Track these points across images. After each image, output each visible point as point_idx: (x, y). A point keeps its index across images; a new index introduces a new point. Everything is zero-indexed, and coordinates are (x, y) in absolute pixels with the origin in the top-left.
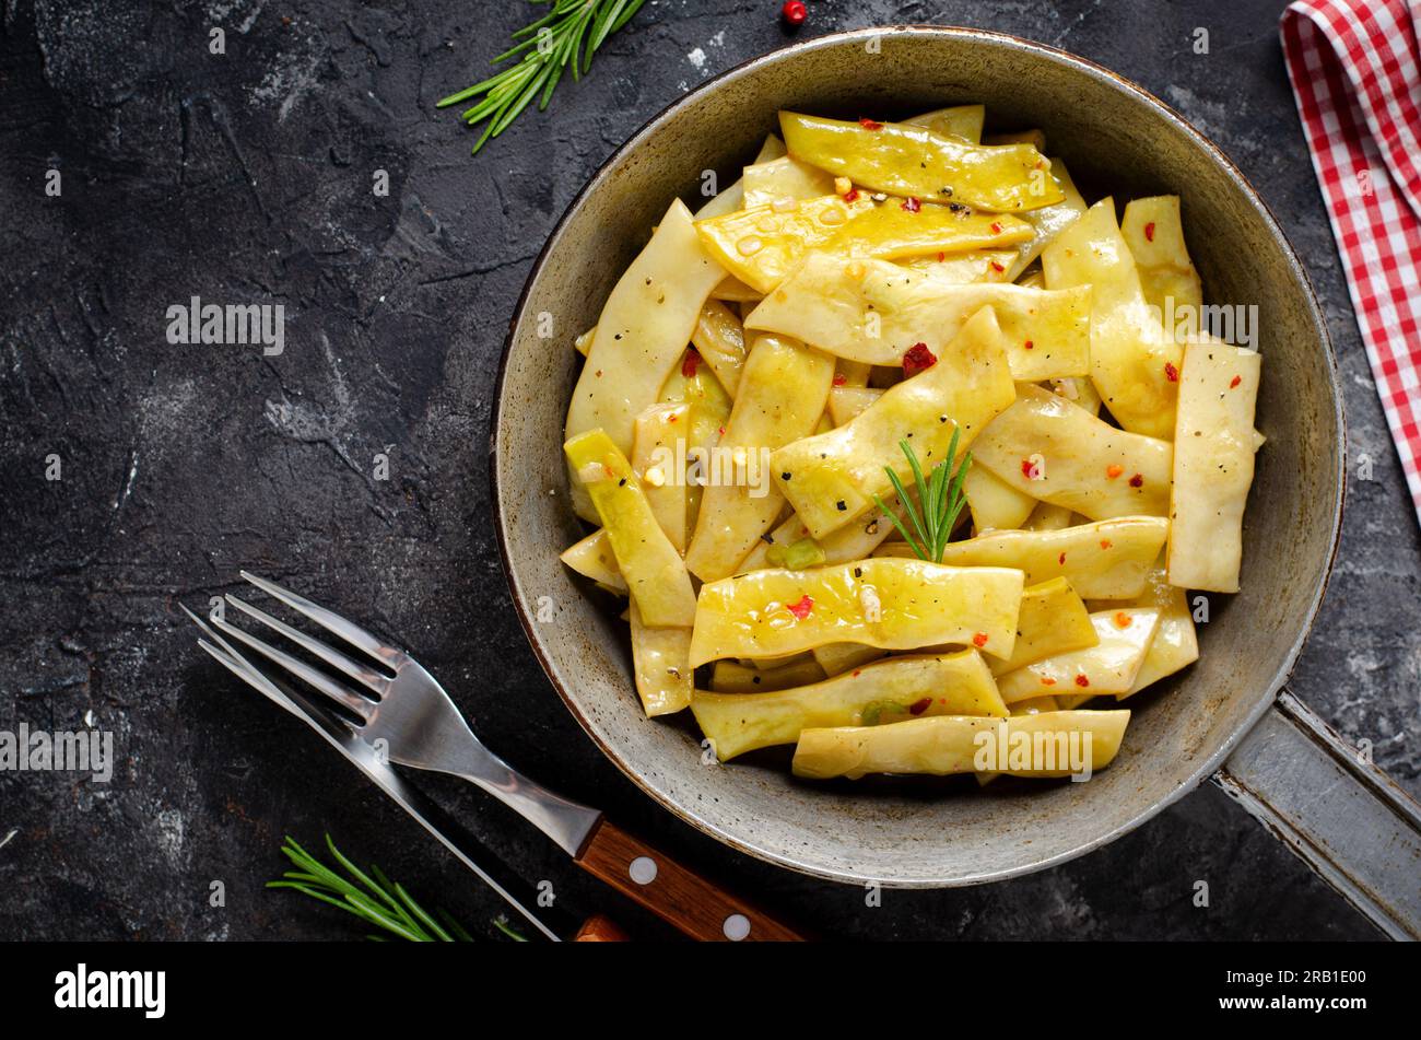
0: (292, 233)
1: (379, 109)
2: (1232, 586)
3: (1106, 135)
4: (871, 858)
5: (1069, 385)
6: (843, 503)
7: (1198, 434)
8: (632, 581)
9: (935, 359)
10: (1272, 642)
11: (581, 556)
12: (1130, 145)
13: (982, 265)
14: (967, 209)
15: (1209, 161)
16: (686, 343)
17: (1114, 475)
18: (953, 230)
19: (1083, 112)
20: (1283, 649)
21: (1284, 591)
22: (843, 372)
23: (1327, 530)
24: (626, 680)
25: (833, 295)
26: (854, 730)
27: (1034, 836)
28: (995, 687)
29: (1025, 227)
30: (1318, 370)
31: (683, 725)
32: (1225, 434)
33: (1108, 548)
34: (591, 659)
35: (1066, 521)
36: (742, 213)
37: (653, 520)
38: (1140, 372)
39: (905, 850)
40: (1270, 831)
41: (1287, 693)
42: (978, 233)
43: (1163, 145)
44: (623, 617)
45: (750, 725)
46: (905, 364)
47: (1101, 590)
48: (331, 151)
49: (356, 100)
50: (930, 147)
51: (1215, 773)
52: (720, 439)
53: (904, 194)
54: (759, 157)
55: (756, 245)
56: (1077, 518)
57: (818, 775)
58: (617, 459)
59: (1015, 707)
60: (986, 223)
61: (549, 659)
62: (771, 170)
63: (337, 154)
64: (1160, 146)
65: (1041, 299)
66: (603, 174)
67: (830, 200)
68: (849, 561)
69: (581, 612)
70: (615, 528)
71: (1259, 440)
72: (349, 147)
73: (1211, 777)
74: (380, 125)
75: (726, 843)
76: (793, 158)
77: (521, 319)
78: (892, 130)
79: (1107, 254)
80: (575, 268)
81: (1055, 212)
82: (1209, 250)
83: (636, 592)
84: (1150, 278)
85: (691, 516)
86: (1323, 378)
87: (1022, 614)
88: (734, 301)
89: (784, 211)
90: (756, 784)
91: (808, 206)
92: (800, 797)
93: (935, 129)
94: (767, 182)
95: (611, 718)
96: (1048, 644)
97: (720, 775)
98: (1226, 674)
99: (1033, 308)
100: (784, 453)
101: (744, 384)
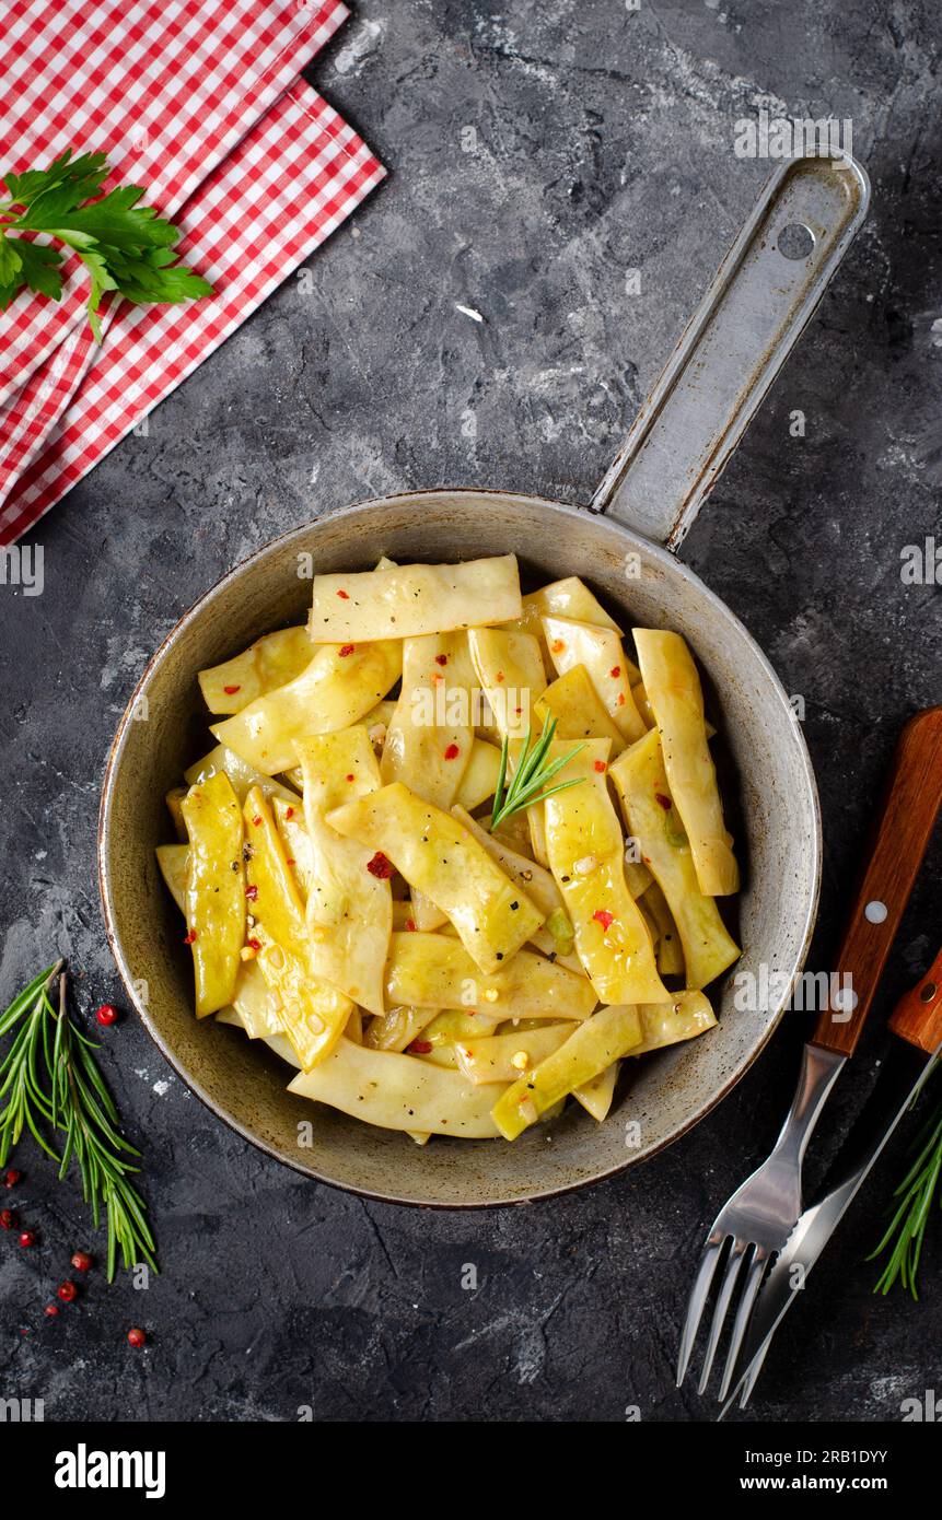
0: (377, 1392)
1: (259, 1342)
2: (511, 560)
3: (160, 745)
4: (797, 819)
5: (375, 732)
6: (511, 906)
7: (393, 620)
8: (610, 1060)
9: (378, 854)
10: (552, 525)
11: (597, 1105)
12: (165, 723)
13: (291, 827)
14: (245, 846)
15: (167, 660)
16: (404, 1057)
17: (438, 678)
18: (267, 858)
19: (147, 768)
20: (557, 516)
21: (508, 521)
22: (403, 925)
23: (452, 499)
24: (691, 1047)
25: (343, 949)
26: (694, 853)
27: (752, 687)
28: (635, 744)
29: (252, 797)
30: (321, 533)
31: (718, 992)
32: (388, 596)
33: (502, 673)
34: (680, 1081)
36: (290, 1035)
37: (558, 1053)
38: (351, 676)
39: (784, 792)
40: (708, 495)
41: (592, 504)
42: (265, 836)
44: (638, 1058)
45: (707, 937)
46: (386, 877)
47: (536, 671)
48: (302, 1374)
49: (255, 1361)
50: (200, 887)
51: (670, 551)
52: (479, 1014)
53: (243, 902)
54: (235, 1024)
55: (314, 1019)
57: (736, 871)
58: (512, 1094)
59: (649, 723)
60: (253, 829)
61: (689, 1120)
62: (247, 1015)
63: (304, 1368)
64: (161, 701)
65: (311, 777)
66: (283, 1158)
67: (263, 962)
68: (557, 887)
69: (642, 1095)
70: (569, 1084)
71: (385, 563)
72: (296, 1360)
73: (674, 554)
74: (273, 1338)
75: (809, 944)
76: (234, 999)
77: (417, 1202)
78: (192, 922)
79: (259, 723)
80: (362, 1161)
81: (231, 771)
82: (237, 637)
83: (618, 1055)
84: (269, 681)
85: (546, 1022)
86: (327, 528)
87: (572, 736)
88: (363, 1026)
89: (279, 999)
90: (753, 922)
91: (271, 979)
92: (758, 881)
93: (185, 887)
94: (258, 1017)
95: (726, 1057)
96: (592, 706)
97: (752, 954)
98: (585, 554)
99: (319, 783)
100: (480, 961)
101: (430, 1004)
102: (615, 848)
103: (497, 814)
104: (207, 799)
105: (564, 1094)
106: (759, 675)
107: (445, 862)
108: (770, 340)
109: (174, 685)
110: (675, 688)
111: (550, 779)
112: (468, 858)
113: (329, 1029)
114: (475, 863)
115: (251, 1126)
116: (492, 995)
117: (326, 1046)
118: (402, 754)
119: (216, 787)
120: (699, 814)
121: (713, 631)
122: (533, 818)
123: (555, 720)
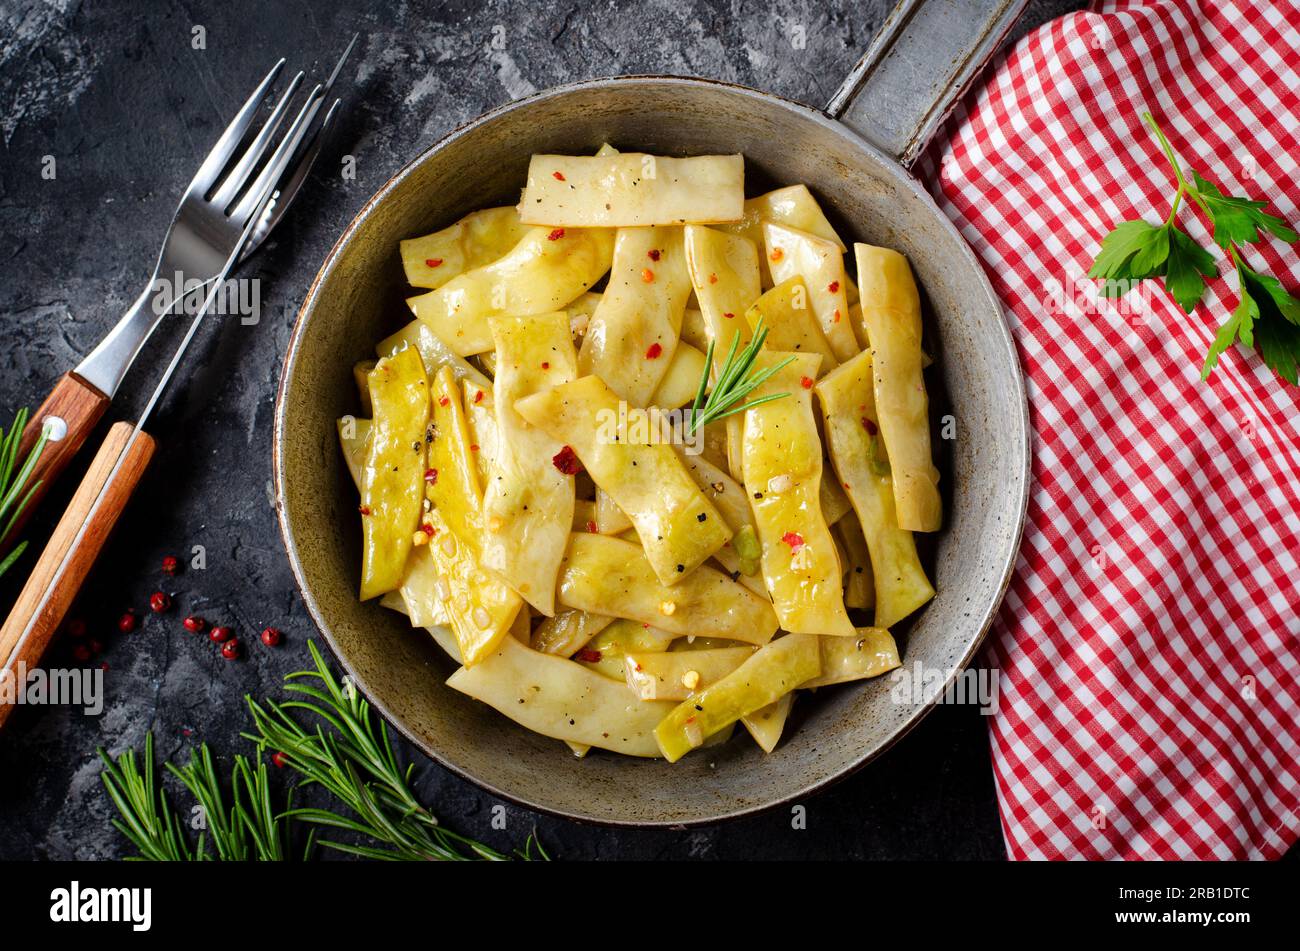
2: (738, 161)
3: (353, 312)
4: (1007, 461)
5: (577, 323)
6: (699, 517)
7: (608, 207)
8: (783, 689)
9: (566, 448)
10: (785, 125)
11: (766, 736)
12: (360, 290)
13: (479, 412)
14: (430, 427)
15: (368, 222)
16: (572, 664)
17: (651, 277)
18: (450, 440)
19: (336, 334)
20: (790, 117)
21: (738, 118)
22: (583, 524)
23: (682, 87)
24: (870, 686)
25: (519, 543)
26: (895, 482)
27: (974, 318)
28: (844, 365)
29: (441, 376)
30: (543, 109)
31: (905, 633)
32: (606, 183)
33: (717, 276)
34: (855, 719)
35: (694, 315)
36: (454, 626)
37: (729, 677)
38: (558, 261)
39: (996, 430)
40: (950, 112)
41: (827, 108)
42: (451, 418)
43: (357, 263)
44: (816, 691)
45: (901, 572)
46: (572, 473)
47: (752, 277)
50: (378, 465)
51: (903, 166)
52: (652, 627)
53: (422, 484)
54: (400, 610)
55: (480, 611)
56: (692, 304)
57: (939, 508)
58: (678, 714)
59: (862, 344)
60: (440, 411)
61: (860, 760)
62: (412, 602)
64: (359, 266)
65: (507, 362)
66: (433, 754)
67: (435, 548)
68: (749, 502)
69: (815, 733)
70: (739, 710)
71: (607, 150)
73: (908, 169)
75: (1005, 590)
76: (401, 583)
77: (567, 814)
78: (367, 500)
79: (458, 301)
80: (516, 767)
81: (424, 348)
82: (445, 210)
83: (793, 686)
84: (473, 260)
85: (722, 643)
86: (550, 104)
87: (780, 348)
88: (531, 627)
89: (447, 589)
90: (950, 563)
91: (441, 567)
92: (958, 522)
93: (363, 462)
94: (424, 605)
96: (805, 319)
97: (945, 595)
98: (815, 161)
99: (512, 367)
100: (661, 571)
101: (604, 611)
102: (813, 469)
104: (395, 373)
105: (733, 719)
106: (983, 305)
107: (635, 464)
109: (374, 250)
110: (893, 308)
111: (754, 390)
112: (659, 462)
113: (494, 625)
114: (666, 469)
115: (403, 716)
116: (669, 608)
117: (490, 643)
118: (602, 348)
119: (406, 363)
120: (905, 446)
121: (940, 255)
122: (731, 429)
123: (767, 330)
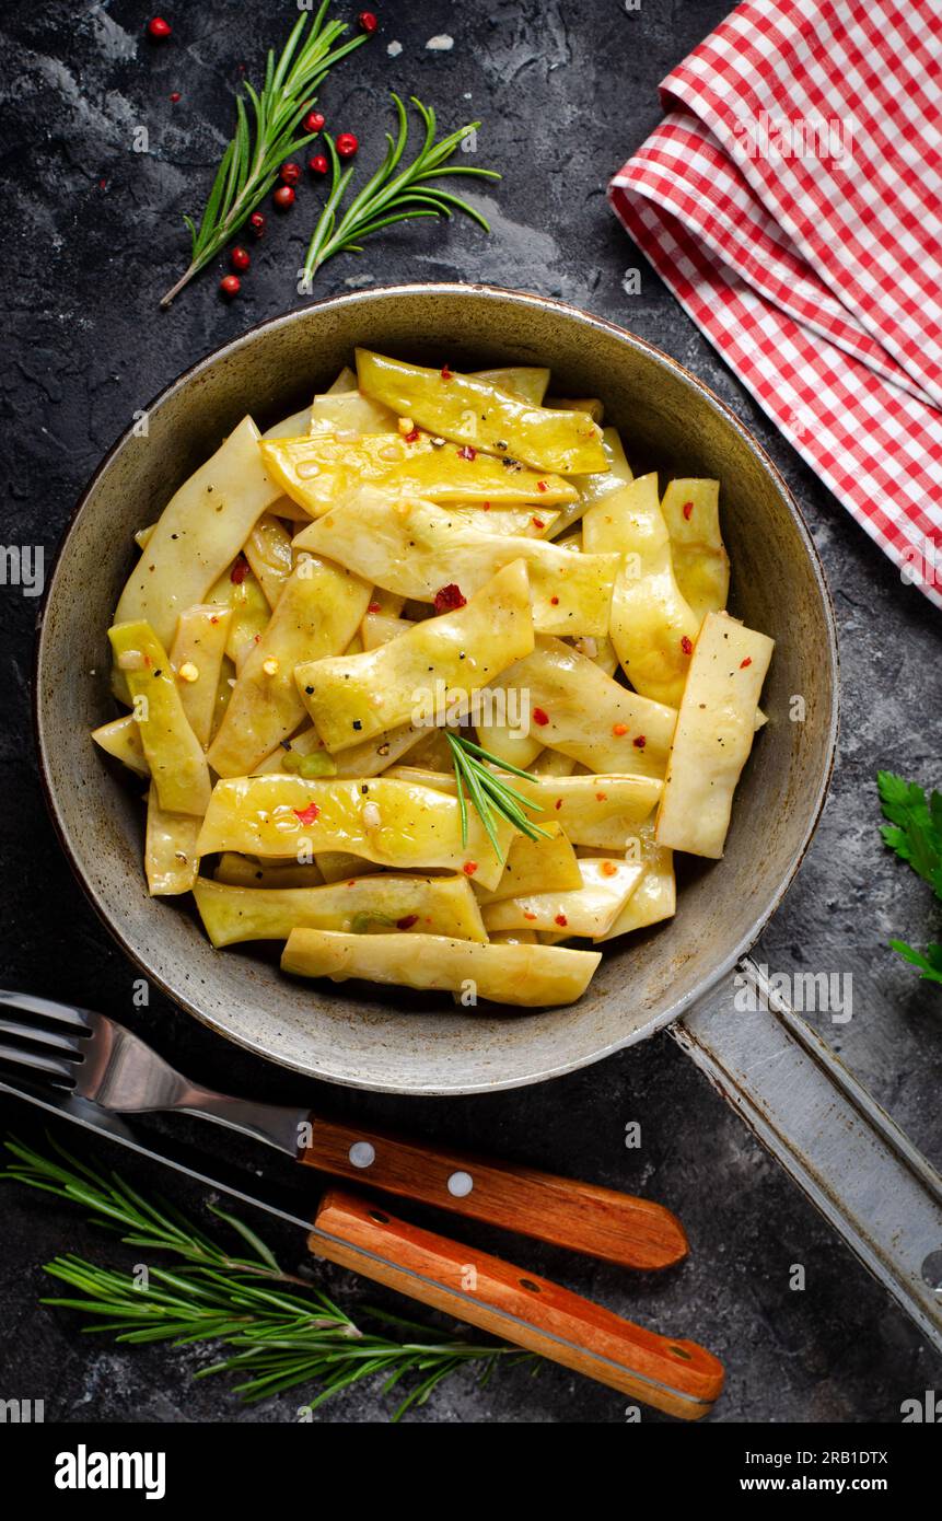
2: (716, 853)
3: (658, 414)
4: (338, 1057)
5: (590, 644)
6: (359, 723)
7: (703, 706)
8: (155, 765)
9: (465, 601)
10: (743, 910)
11: (111, 736)
12: (680, 427)
13: (524, 520)
14: (519, 464)
15: (749, 454)
16: (238, 551)
17: (619, 733)
18: (503, 483)
19: (640, 391)
20: (750, 918)
21: (761, 864)
22: (379, 599)
23: (808, 814)
24: (136, 858)
25: (378, 528)
26: (342, 935)
27: (495, 1059)
28: (479, 913)
29: (569, 490)
30: (822, 664)
31: (183, 907)
32: (728, 710)
33: (603, 802)
34: (106, 834)
35: (568, 768)
36: (307, 439)
37: (183, 715)
38: (658, 639)
39: (372, 1053)
40: (714, 1085)
41: (748, 959)
42: (525, 489)
43: (709, 431)
44: (144, 798)
45: (247, 918)
46: (436, 601)
47: (592, 838)
50: (492, 401)
51: (671, 1024)
52: (255, 646)
53: (461, 441)
54: (335, 386)
55: (314, 471)
56: (579, 769)
57: (305, 973)
58: (156, 649)
59: (495, 936)
60: (534, 480)
61: (63, 829)
62: (342, 401)
64: (705, 432)
65: (572, 560)
66: (179, 383)
67: (391, 438)
68: (359, 778)
69: (103, 788)
70: (145, 714)
71: (762, 719)
73: (666, 1027)
76: (363, 393)
77: (82, 508)
78: (461, 381)
79: (644, 526)
81: (601, 479)
82: (740, 535)
83: (156, 777)
84: (683, 553)
85: (219, 714)
86: (825, 672)
87: (513, 850)
88: (287, 518)
89: (346, 442)
90: (244, 971)
91: (370, 440)
92: (284, 991)
93: (500, 386)
94: (335, 412)
95: (114, 891)
96: (535, 882)
97: (211, 958)
98: (697, 933)
99: (563, 567)
100: (311, 669)
101: (285, 597)
102: (379, 852)
103: (460, 742)
104: (585, 442)
105: (136, 705)
106: (507, 1071)
107: (431, 669)
108: (850, 1208)
110: (522, 977)
111: (478, 811)
113: (298, 482)
116: (270, 668)
117: (280, 472)
118: (560, 665)
119: (593, 456)
120: (381, 954)
121: (568, 1039)
122: (442, 778)
123: (535, 840)
